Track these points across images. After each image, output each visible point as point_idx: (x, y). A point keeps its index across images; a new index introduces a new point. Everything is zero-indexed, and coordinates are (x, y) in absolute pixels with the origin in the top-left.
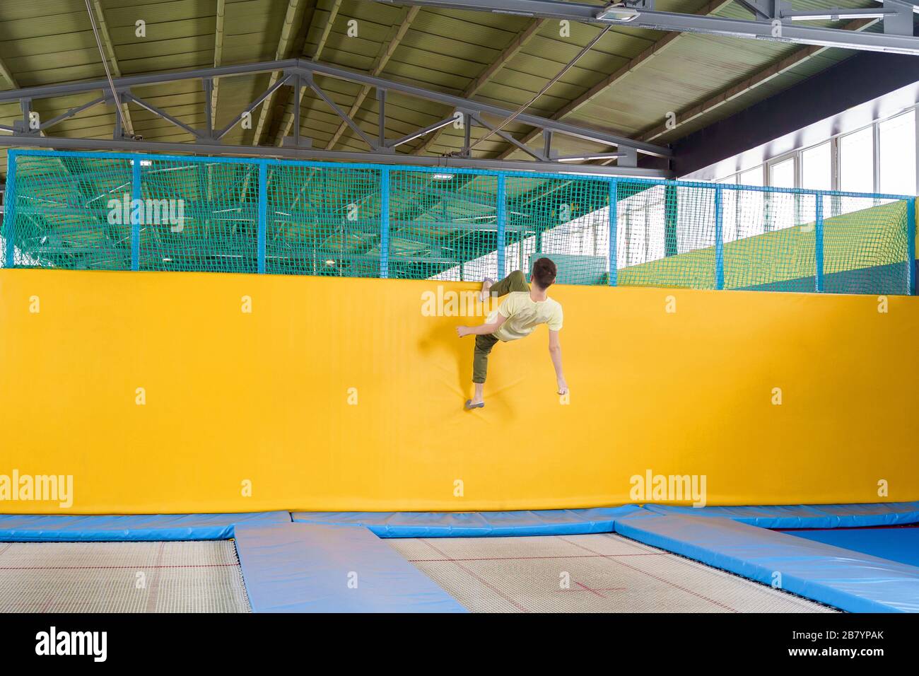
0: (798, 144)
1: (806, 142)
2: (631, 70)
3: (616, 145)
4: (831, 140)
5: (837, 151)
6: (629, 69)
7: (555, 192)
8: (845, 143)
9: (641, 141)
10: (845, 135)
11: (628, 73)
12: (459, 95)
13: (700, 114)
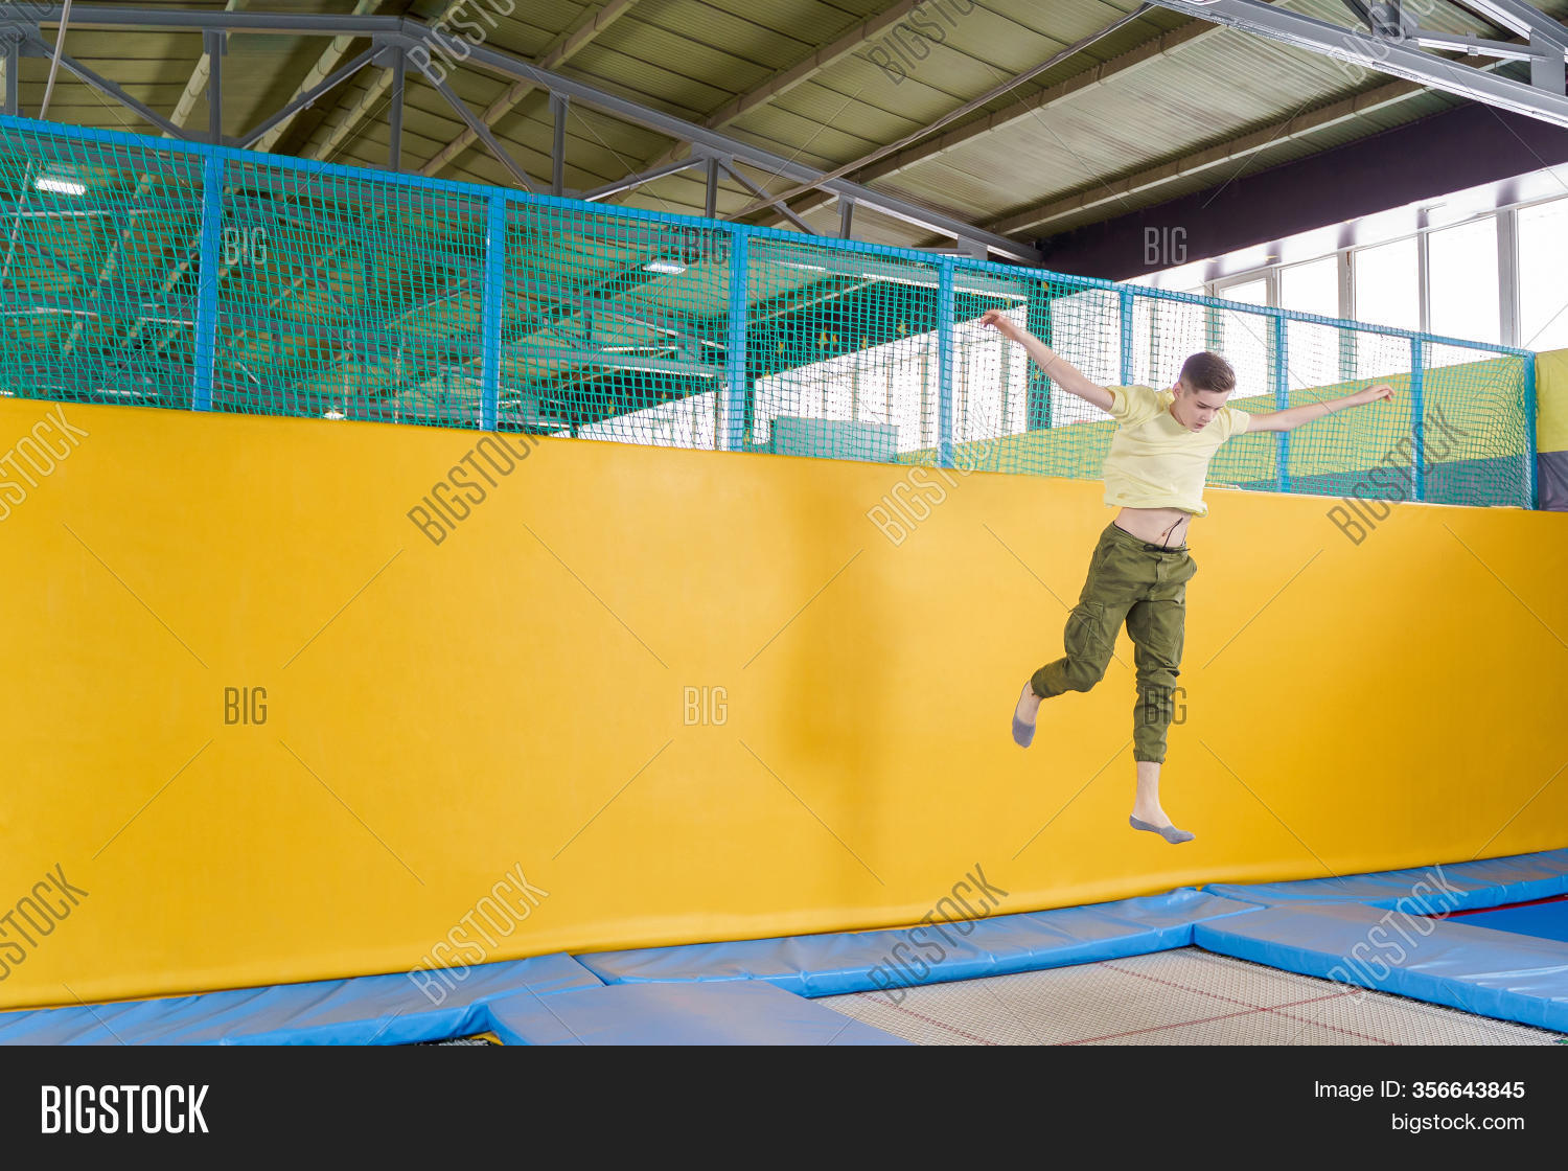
0: (1274, 259)
1: (1286, 257)
2: (1045, 106)
3: (955, 236)
4: (1338, 254)
5: (1350, 272)
6: (1040, 104)
7: (837, 298)
8: (1362, 261)
9: (994, 232)
10: (1364, 248)
11: (1037, 111)
12: (696, 121)
13: (1079, 209)
